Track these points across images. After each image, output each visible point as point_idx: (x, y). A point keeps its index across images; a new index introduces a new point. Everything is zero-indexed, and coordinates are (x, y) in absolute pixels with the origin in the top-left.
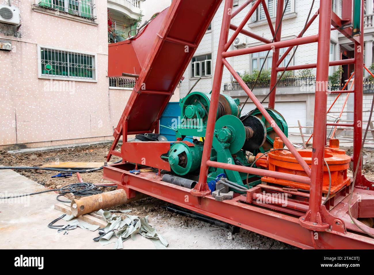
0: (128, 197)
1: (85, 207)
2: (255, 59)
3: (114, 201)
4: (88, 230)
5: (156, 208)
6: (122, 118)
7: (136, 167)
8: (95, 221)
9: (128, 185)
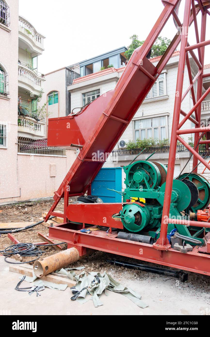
0: (81, 255)
1: (49, 267)
2: (137, 131)
3: (70, 259)
4: (57, 289)
5: (103, 263)
6: (64, 182)
7: (84, 226)
8: (61, 281)
9: (79, 244)
